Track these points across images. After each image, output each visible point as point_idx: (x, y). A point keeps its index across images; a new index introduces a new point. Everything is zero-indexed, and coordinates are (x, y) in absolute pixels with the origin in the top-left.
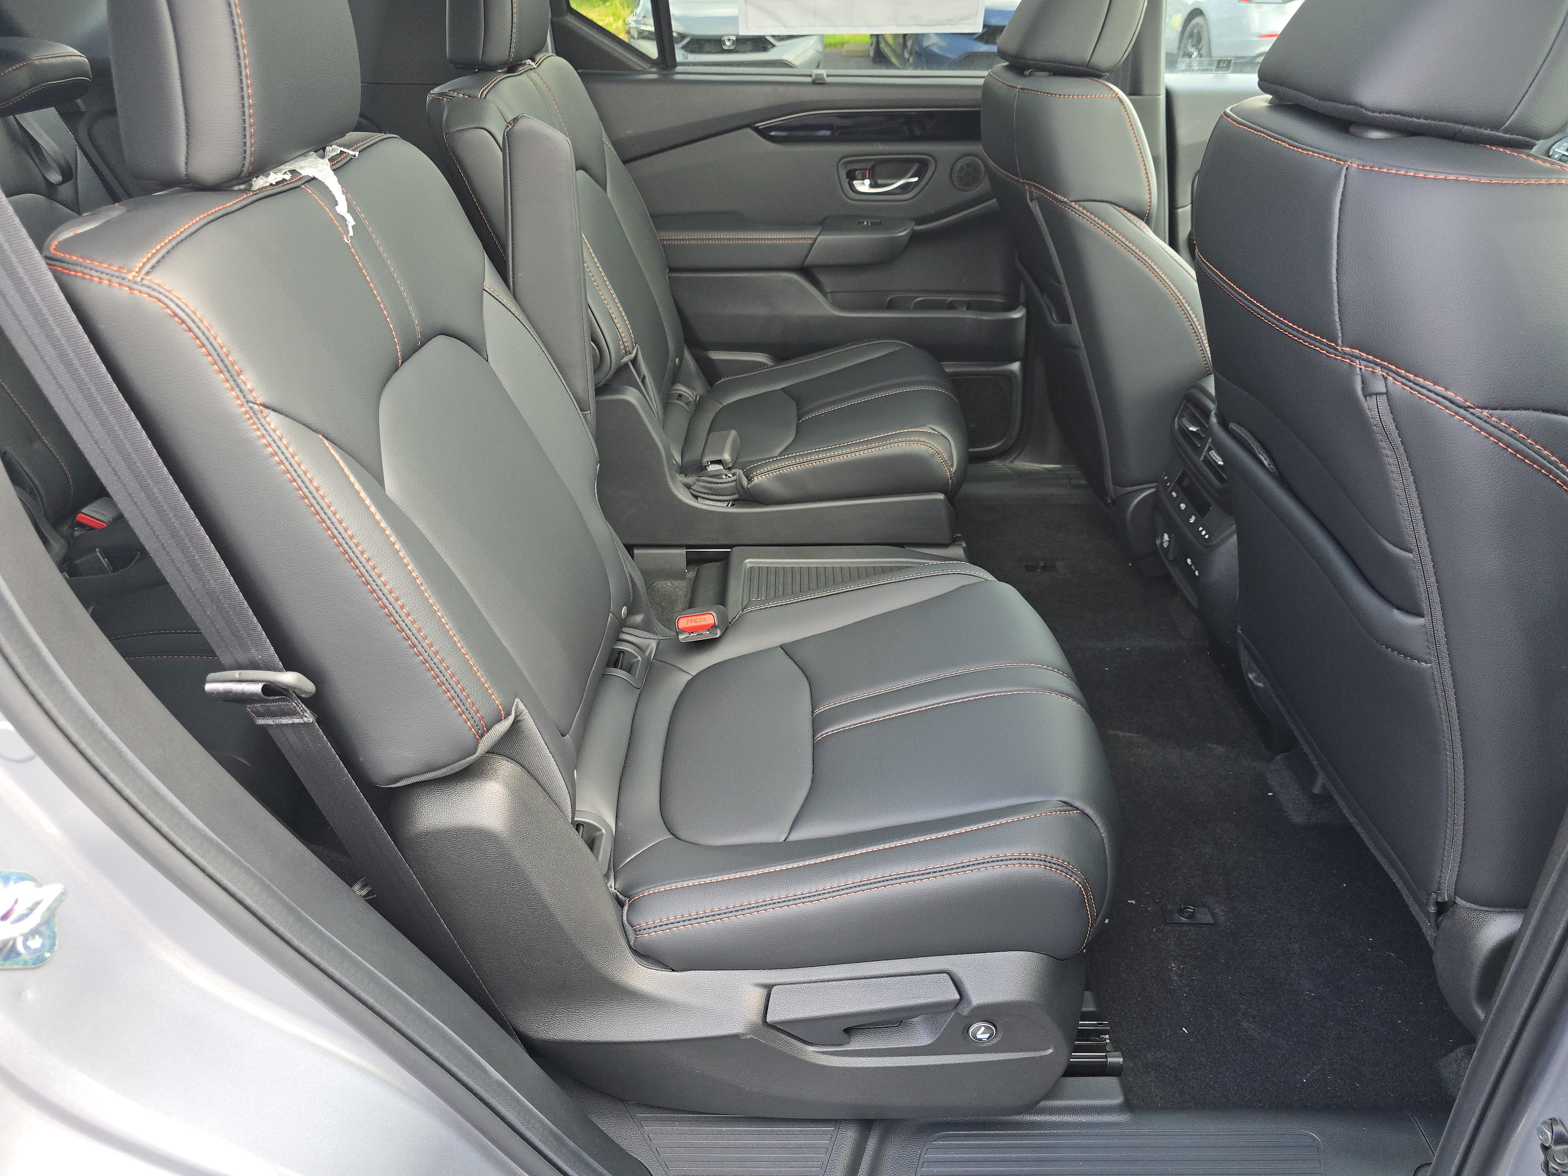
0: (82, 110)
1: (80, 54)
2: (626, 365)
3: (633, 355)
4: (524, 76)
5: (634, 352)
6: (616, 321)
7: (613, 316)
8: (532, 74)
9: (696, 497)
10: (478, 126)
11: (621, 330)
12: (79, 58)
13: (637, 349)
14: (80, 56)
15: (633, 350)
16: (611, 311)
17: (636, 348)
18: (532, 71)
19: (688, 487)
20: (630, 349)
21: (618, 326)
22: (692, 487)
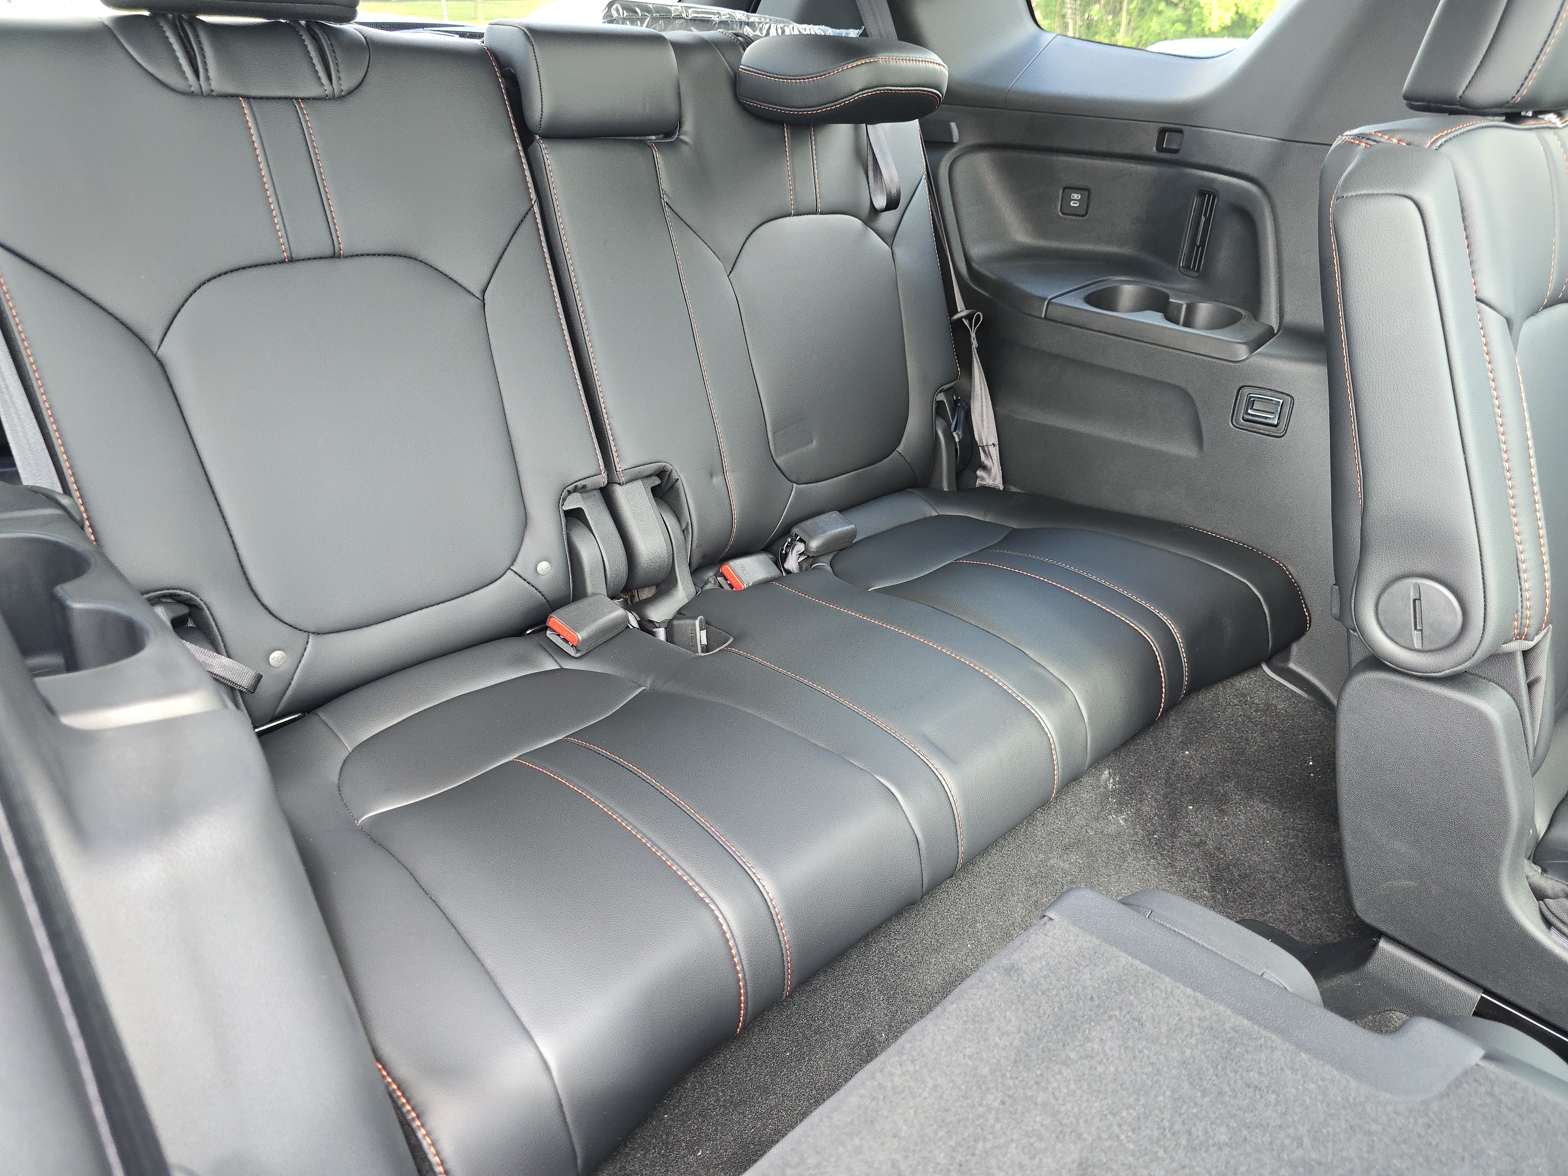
0: (954, 141)
1: (941, 62)
2: (1510, 655)
3: (1531, 644)
4: (1532, 135)
5: (1537, 639)
6: (1524, 576)
7: (1523, 566)
8: (1549, 136)
9: (1549, 924)
10: (1405, 192)
11: (1527, 595)
12: (937, 67)
13: (1547, 633)
14: (939, 64)
15: (1537, 634)
16: (1522, 557)
17: (1545, 630)
18: (1552, 132)
19: (1540, 895)
20: (1532, 631)
21: (1526, 585)
22: (1546, 900)
